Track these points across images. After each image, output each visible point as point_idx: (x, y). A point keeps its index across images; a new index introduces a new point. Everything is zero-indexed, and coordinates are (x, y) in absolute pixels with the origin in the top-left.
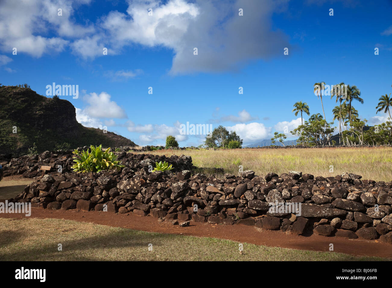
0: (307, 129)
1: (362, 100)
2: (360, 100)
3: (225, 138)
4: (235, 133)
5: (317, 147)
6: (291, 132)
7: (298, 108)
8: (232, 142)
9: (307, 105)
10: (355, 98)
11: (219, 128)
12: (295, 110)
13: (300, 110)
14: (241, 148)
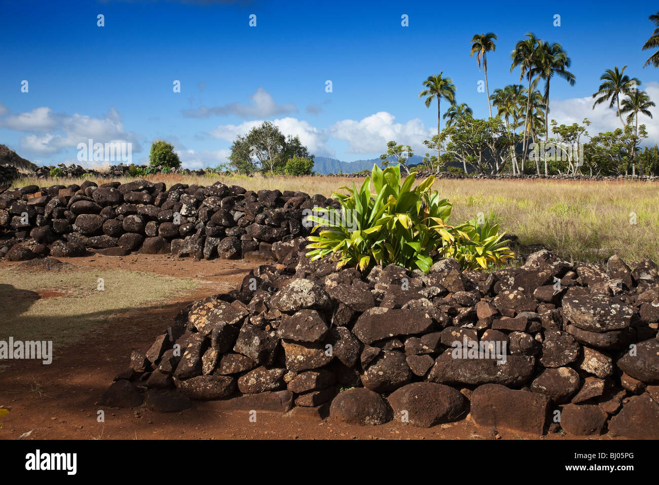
0: (461, 137)
1: (573, 76)
2: (570, 78)
3: (275, 151)
4: (296, 141)
5: (484, 178)
6: (426, 142)
7: (433, 90)
8: (294, 160)
9: (453, 83)
10: (558, 71)
11: (264, 127)
12: (425, 93)
13: (436, 95)
14: (313, 174)
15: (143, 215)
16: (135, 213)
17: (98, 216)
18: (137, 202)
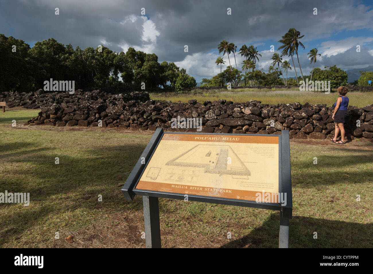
15: (79, 98)
16: (77, 97)
17: (69, 98)
18: (77, 95)
